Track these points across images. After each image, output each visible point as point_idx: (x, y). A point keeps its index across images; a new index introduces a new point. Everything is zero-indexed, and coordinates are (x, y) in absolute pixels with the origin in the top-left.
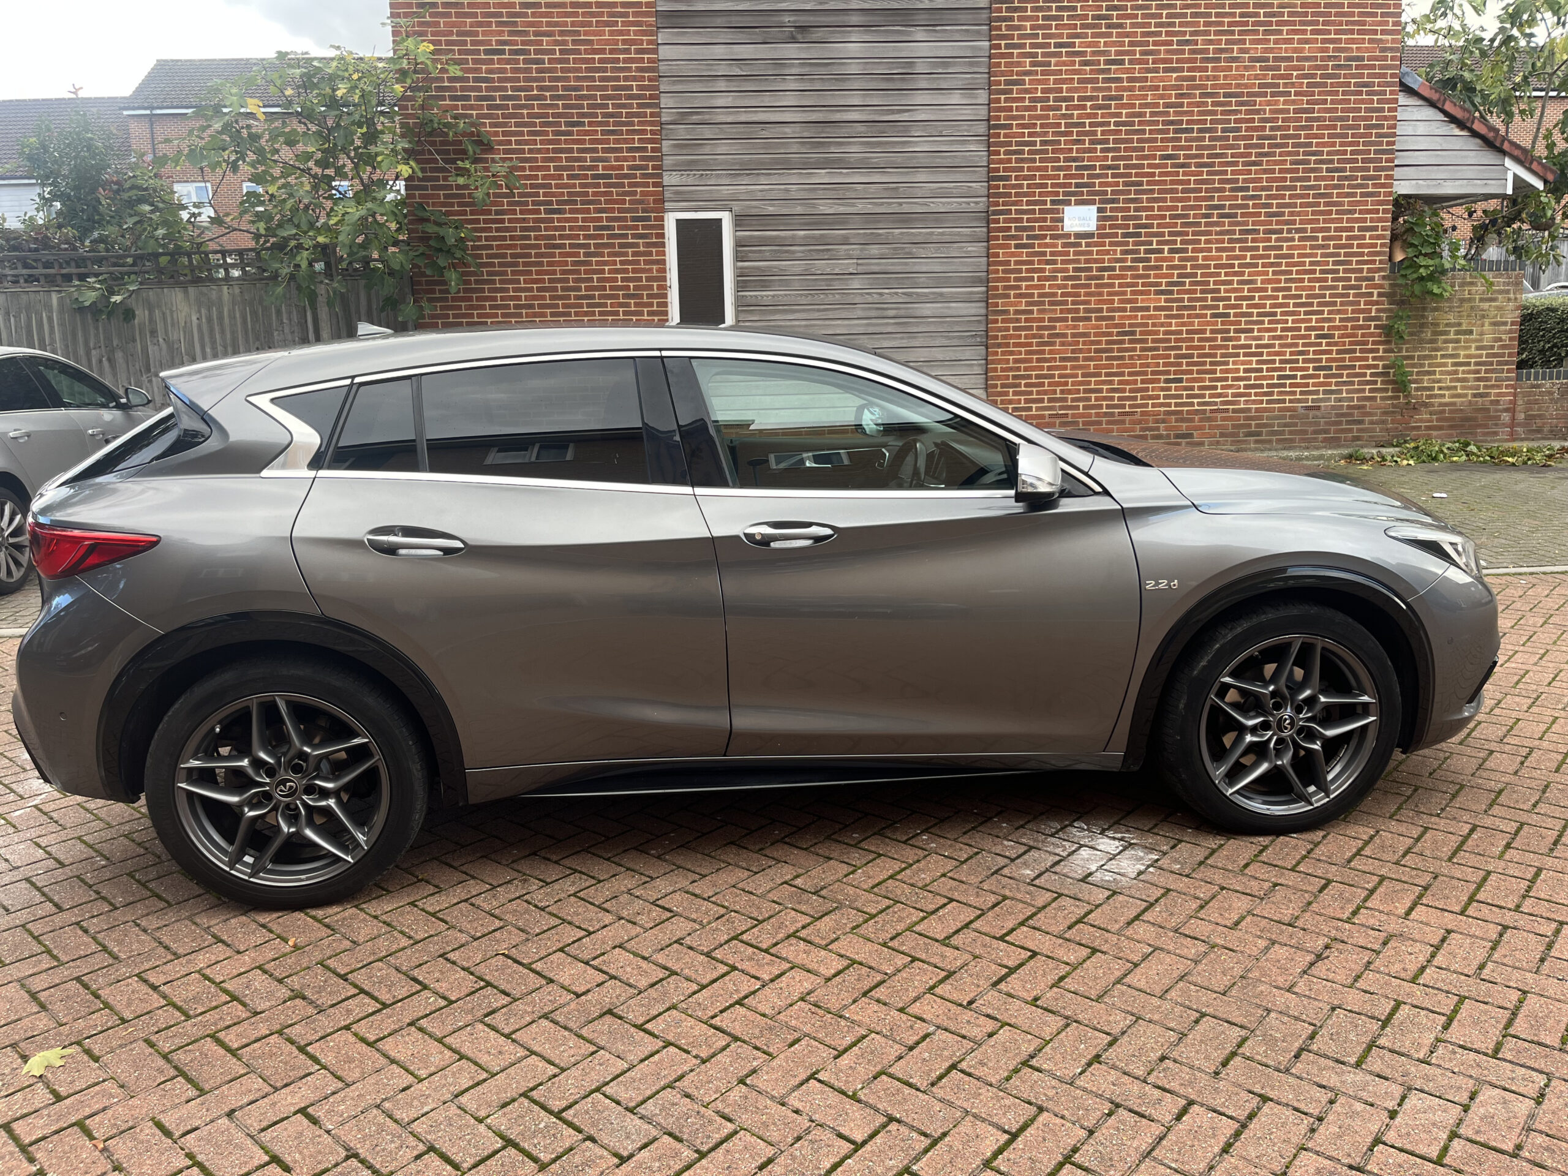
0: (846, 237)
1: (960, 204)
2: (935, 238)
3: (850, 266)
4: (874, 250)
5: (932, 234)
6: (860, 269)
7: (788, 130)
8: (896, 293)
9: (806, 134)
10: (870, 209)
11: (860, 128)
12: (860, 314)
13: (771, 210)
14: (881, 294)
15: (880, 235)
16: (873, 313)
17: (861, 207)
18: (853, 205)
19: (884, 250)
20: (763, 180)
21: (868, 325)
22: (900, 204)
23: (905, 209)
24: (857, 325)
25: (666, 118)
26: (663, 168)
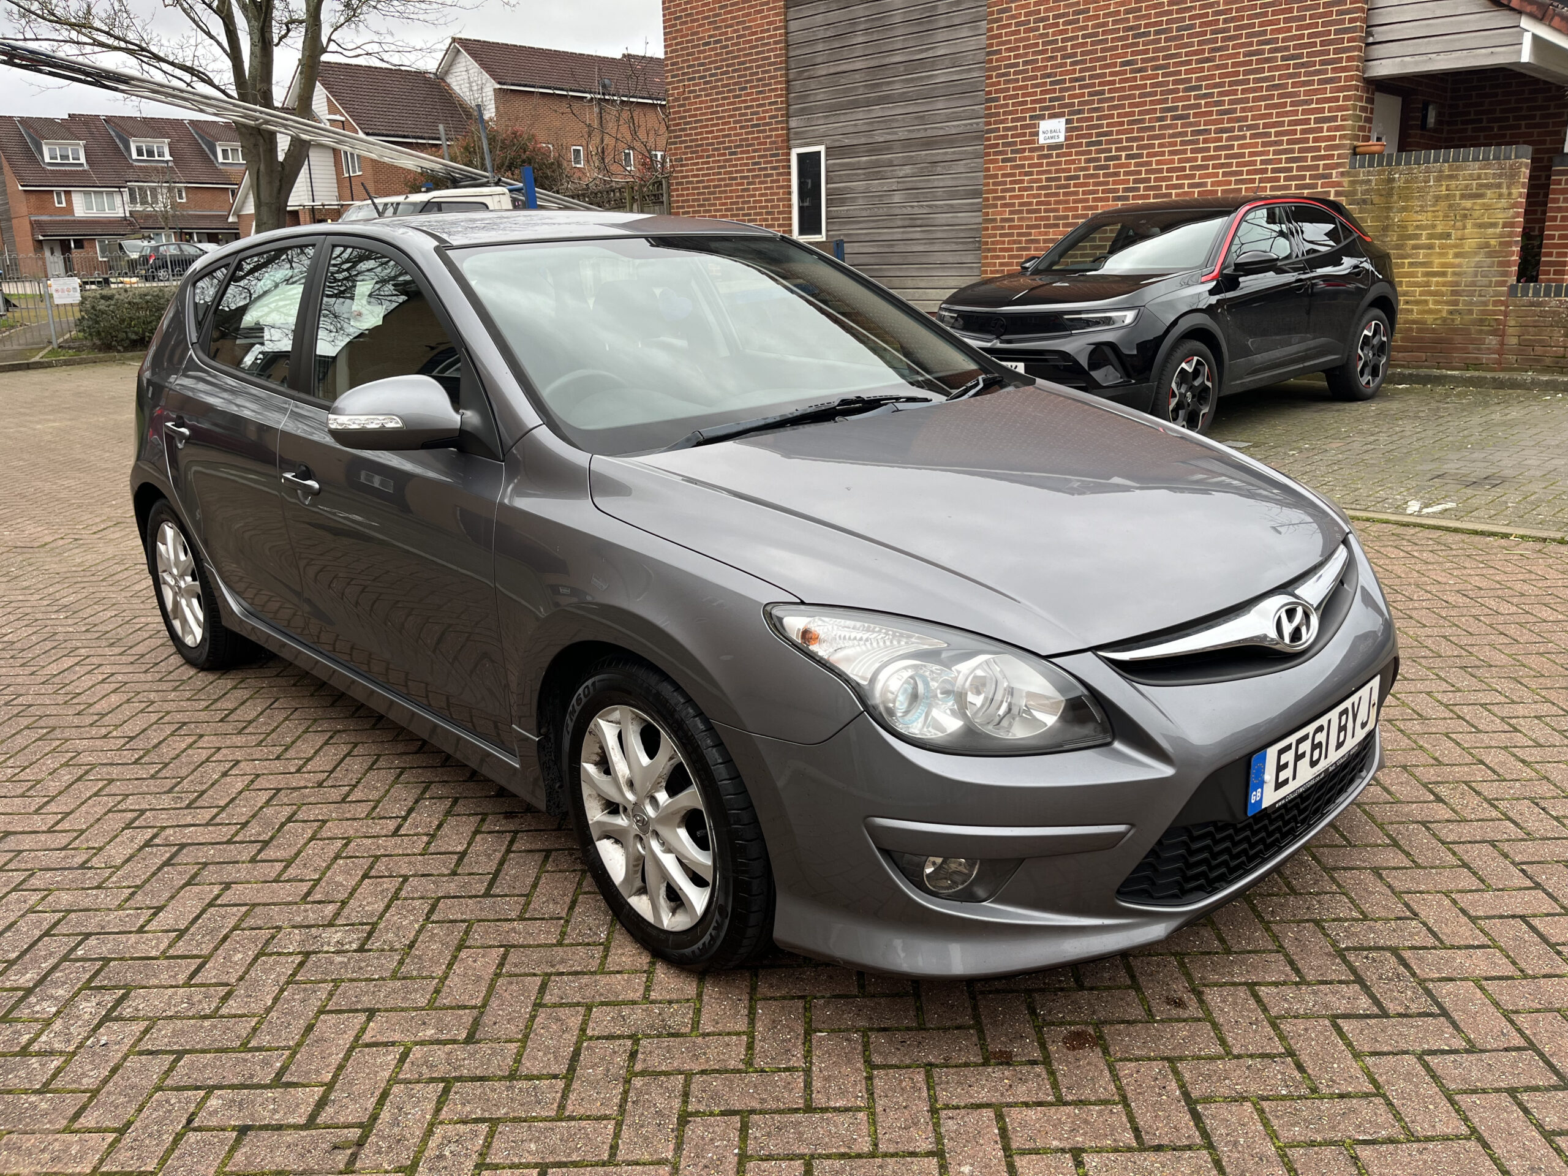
0: (890, 160)
1: (966, 125)
2: (948, 158)
3: (893, 183)
4: (908, 170)
5: (946, 153)
6: (901, 186)
7: (857, 76)
8: (923, 206)
9: (867, 78)
10: (908, 135)
11: (901, 68)
12: (900, 223)
13: (847, 142)
14: (912, 207)
15: (912, 156)
16: (907, 223)
17: (900, 134)
18: (896, 133)
19: (916, 169)
20: (842, 118)
21: (903, 232)
22: (926, 129)
23: (929, 133)
24: (897, 233)
25: (791, 77)
26: (788, 116)
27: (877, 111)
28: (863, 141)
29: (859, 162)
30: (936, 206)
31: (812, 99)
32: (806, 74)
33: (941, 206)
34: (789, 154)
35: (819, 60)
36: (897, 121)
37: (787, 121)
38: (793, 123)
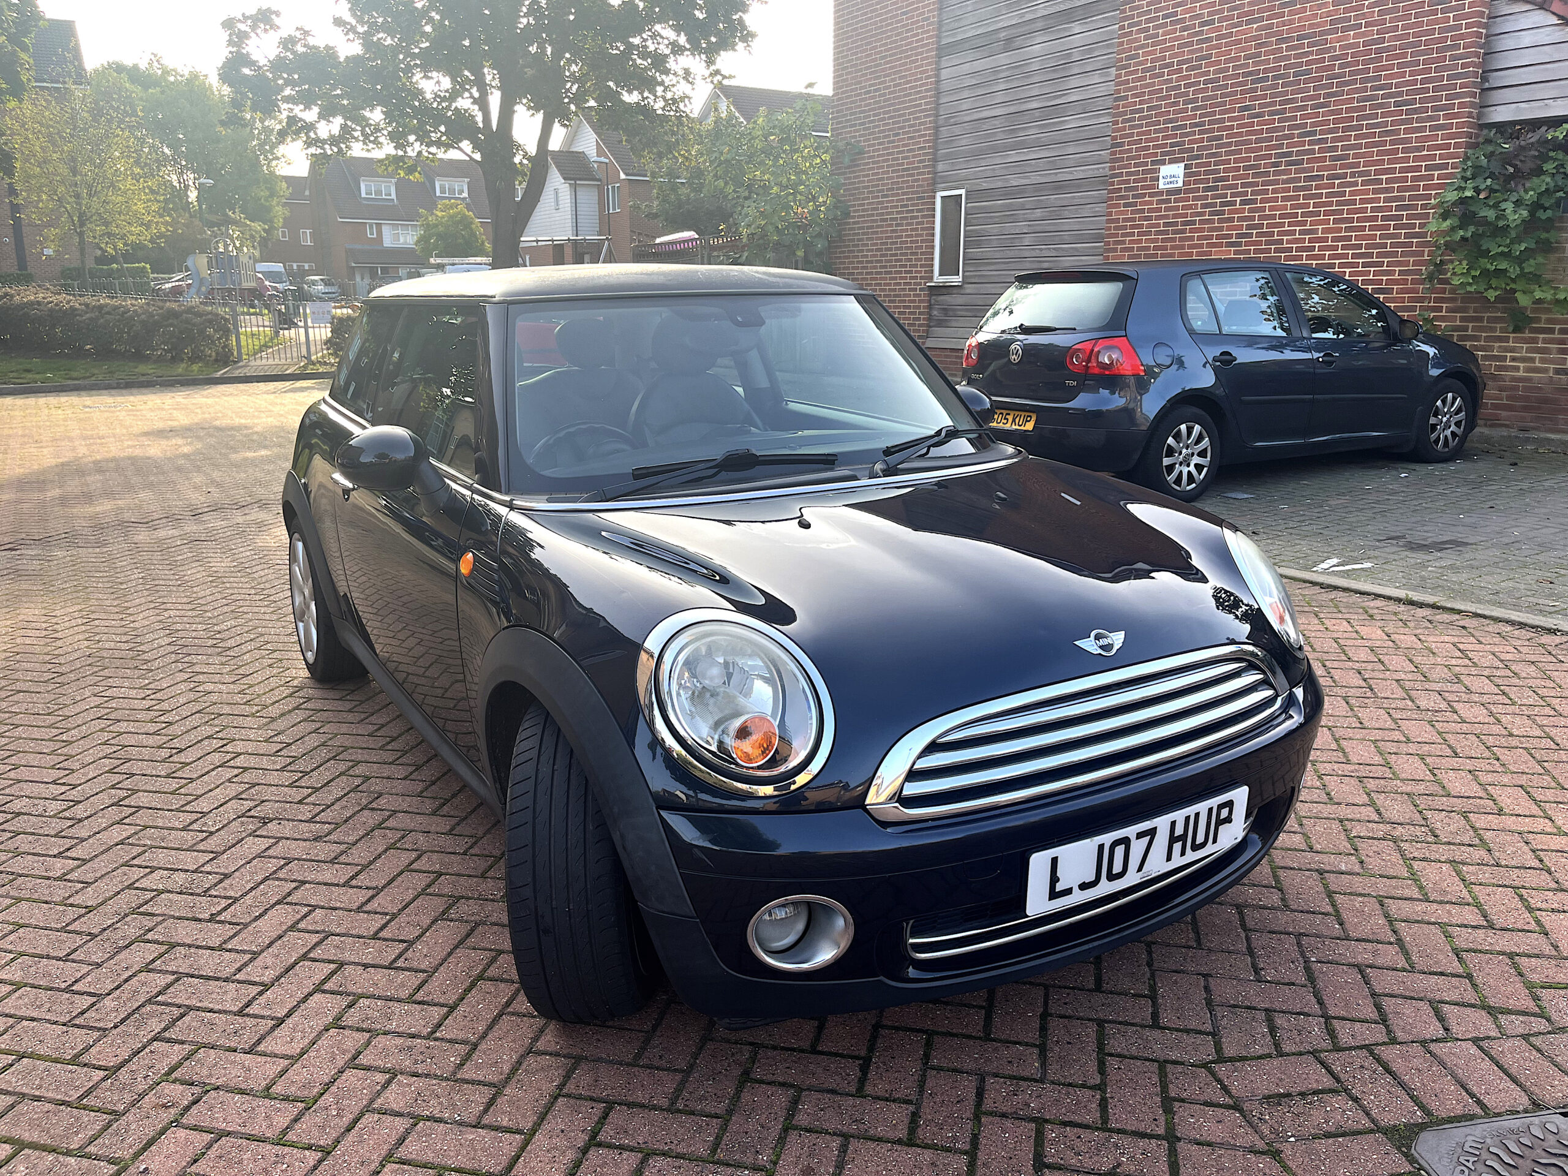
0: (1023, 204)
1: (1093, 170)
2: (1073, 202)
3: (1025, 226)
4: (1038, 213)
5: (1075, 197)
6: (1032, 229)
8: (1049, 249)
9: (1005, 124)
10: (1039, 179)
11: (1037, 113)
13: (985, 186)
14: (1041, 250)
15: (1044, 200)
18: (1030, 177)
19: (1047, 212)
20: (980, 163)
22: (1056, 174)
23: (1060, 178)
25: (940, 123)
26: (935, 160)
27: (1014, 156)
28: (1000, 184)
29: (995, 206)
30: (1063, 249)
31: (956, 144)
32: (952, 120)
33: (1068, 250)
34: (934, 197)
35: (965, 107)
37: (934, 166)
38: (940, 167)
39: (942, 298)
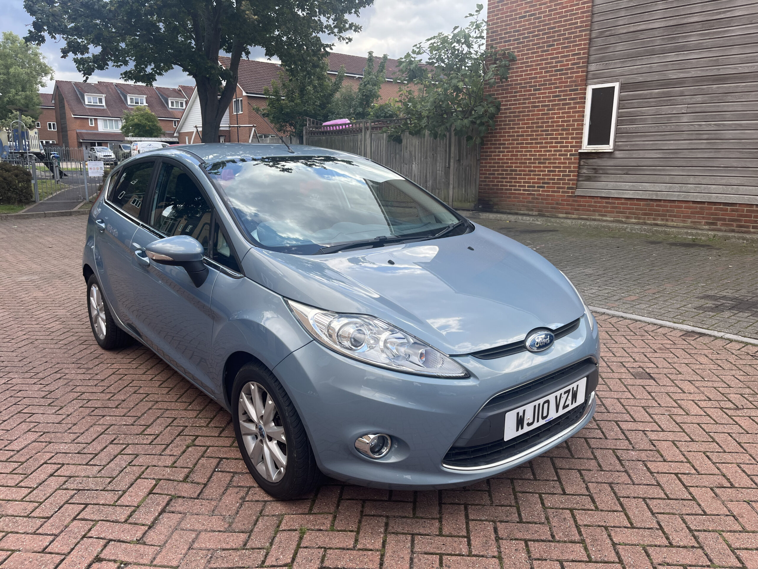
0: (682, 92)
2: (739, 90)
3: (682, 108)
4: (699, 98)
5: (737, 87)
6: (690, 110)
7: (656, 33)
8: (710, 125)
9: (665, 34)
10: (700, 74)
12: (685, 137)
13: (641, 79)
14: (700, 125)
15: (703, 89)
16: (694, 137)
17: (693, 73)
18: (689, 72)
19: (706, 98)
20: (638, 63)
21: (689, 143)
22: (719, 69)
23: (722, 72)
24: (684, 144)
25: (593, 36)
26: (588, 63)
27: (672, 57)
28: (656, 78)
29: (651, 94)
30: (724, 125)
31: (611, 50)
32: (607, 33)
33: (730, 125)
34: (585, 89)
35: (621, 23)
36: (691, 63)
37: (587, 67)
38: (592, 67)
39: (591, 161)
